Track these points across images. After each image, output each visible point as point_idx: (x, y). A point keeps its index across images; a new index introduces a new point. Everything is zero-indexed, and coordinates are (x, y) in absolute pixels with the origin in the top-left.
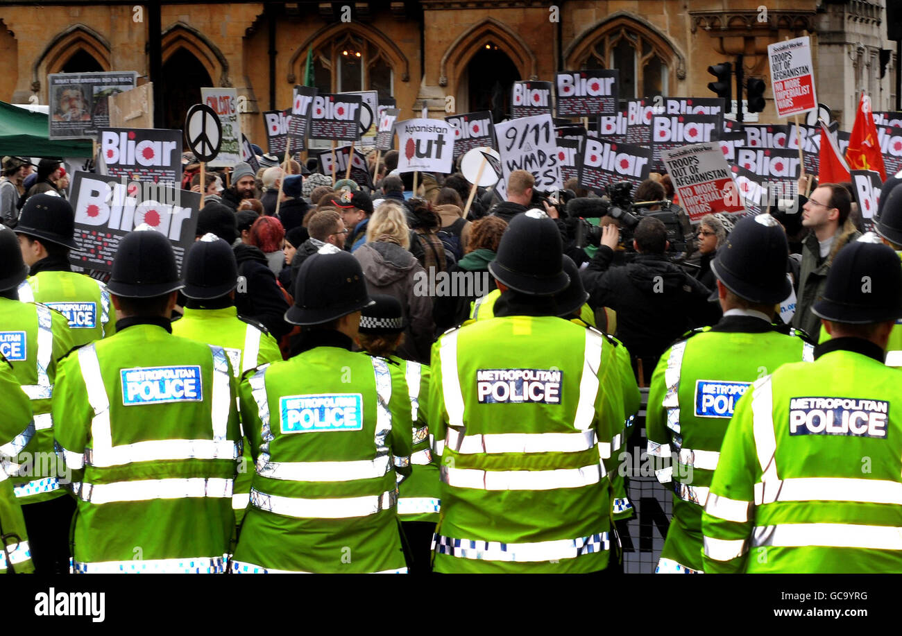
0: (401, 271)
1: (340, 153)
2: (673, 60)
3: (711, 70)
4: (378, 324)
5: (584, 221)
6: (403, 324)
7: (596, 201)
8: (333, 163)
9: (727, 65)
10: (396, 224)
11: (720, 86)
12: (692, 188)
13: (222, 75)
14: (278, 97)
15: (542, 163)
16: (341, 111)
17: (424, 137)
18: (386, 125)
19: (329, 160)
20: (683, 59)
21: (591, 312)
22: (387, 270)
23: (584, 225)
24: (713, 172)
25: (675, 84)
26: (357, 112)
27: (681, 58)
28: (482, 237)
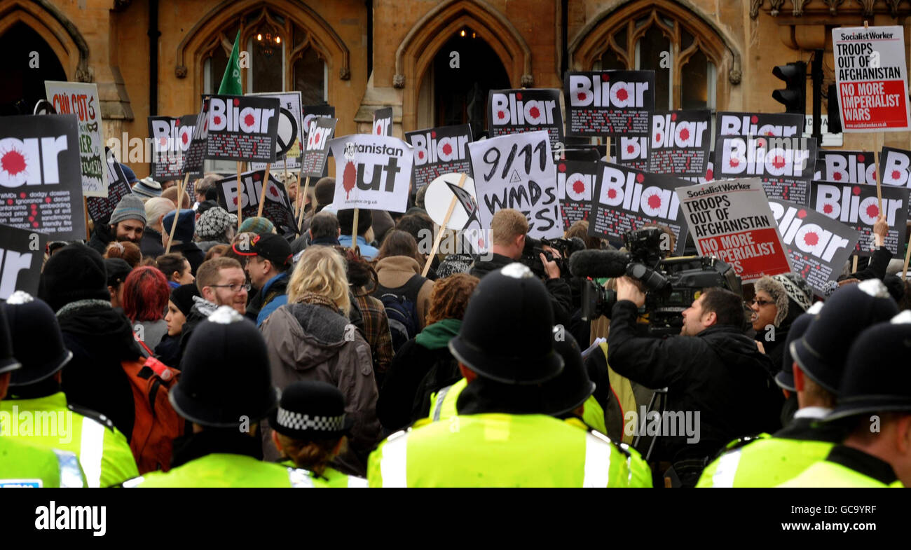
0: (329, 349)
1: (249, 180)
2: (724, 57)
3: (777, 72)
4: (311, 424)
5: (594, 282)
6: (345, 425)
7: (612, 254)
8: (240, 194)
9: (800, 65)
10: (327, 280)
11: (788, 95)
12: (718, 239)
13: (79, 63)
14: (162, 98)
15: (534, 200)
16: (249, 120)
17: (370, 161)
18: (317, 140)
19: (234, 190)
20: (739, 55)
21: (601, 411)
22: (308, 348)
23: (593, 288)
24: (751, 218)
25: (726, 92)
26: (273, 122)
27: (735, 54)
28: (449, 302)
